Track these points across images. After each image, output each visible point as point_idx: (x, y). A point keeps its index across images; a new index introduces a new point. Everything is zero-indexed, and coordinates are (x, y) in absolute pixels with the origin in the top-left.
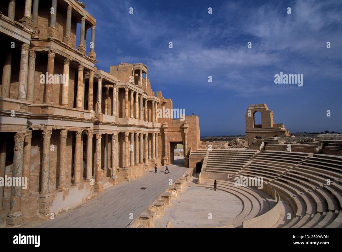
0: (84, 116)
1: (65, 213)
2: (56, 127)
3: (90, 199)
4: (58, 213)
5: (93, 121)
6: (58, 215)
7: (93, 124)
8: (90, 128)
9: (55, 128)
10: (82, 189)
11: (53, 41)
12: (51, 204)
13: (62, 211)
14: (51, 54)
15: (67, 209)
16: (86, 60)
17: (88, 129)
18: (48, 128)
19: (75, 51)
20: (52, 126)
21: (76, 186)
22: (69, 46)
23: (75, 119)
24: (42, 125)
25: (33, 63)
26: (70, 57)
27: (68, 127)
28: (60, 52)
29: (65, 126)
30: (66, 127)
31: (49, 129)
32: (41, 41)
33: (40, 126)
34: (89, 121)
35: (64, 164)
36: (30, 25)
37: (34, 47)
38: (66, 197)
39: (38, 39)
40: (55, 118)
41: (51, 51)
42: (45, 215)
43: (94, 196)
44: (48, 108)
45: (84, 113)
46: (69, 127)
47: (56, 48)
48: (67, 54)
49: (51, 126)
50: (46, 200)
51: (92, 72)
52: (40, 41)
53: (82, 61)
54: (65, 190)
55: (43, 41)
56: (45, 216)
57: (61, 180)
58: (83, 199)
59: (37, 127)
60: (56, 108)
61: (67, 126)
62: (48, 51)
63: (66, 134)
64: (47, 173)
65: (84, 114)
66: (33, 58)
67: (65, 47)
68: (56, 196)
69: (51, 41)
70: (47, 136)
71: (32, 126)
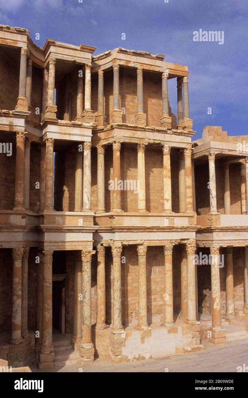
0: (175, 222)
1: (143, 360)
2: (128, 242)
3: (190, 351)
4: (134, 358)
5: (192, 229)
6: (133, 361)
7: (195, 233)
8: (188, 239)
9: (126, 244)
10: (175, 333)
11: (115, 128)
12: (123, 344)
13: (139, 357)
14: (115, 146)
15: (147, 356)
16: (175, 136)
17: (185, 242)
18: (115, 244)
19: (152, 130)
20: (122, 242)
21: (166, 327)
22: (140, 126)
23: (157, 229)
24: (111, 240)
25: (101, 161)
26: (144, 140)
27: (147, 240)
28: (128, 138)
29: (141, 240)
30: (143, 241)
31: (117, 246)
32: (107, 131)
33: (109, 242)
34: (184, 229)
35: (143, 293)
36: (90, 117)
37: (101, 141)
38: (146, 340)
39: (103, 129)
40: (124, 231)
41: (115, 142)
42: (117, 356)
43: (199, 349)
44: (115, 218)
45: (175, 218)
46: (149, 241)
47: (121, 135)
48: (139, 138)
49: (120, 242)
50: (116, 337)
51: (187, 151)
52: (105, 131)
53: (167, 139)
54: (145, 329)
55: (108, 130)
56: (117, 358)
57: (140, 314)
58: (177, 349)
59: (107, 242)
60: (126, 217)
61: (145, 240)
62: (112, 143)
63: (143, 251)
64: (116, 303)
65: (175, 220)
66: (101, 155)
67: (135, 129)
68: (131, 335)
69: (114, 128)
70: (115, 255)
71: (103, 241)
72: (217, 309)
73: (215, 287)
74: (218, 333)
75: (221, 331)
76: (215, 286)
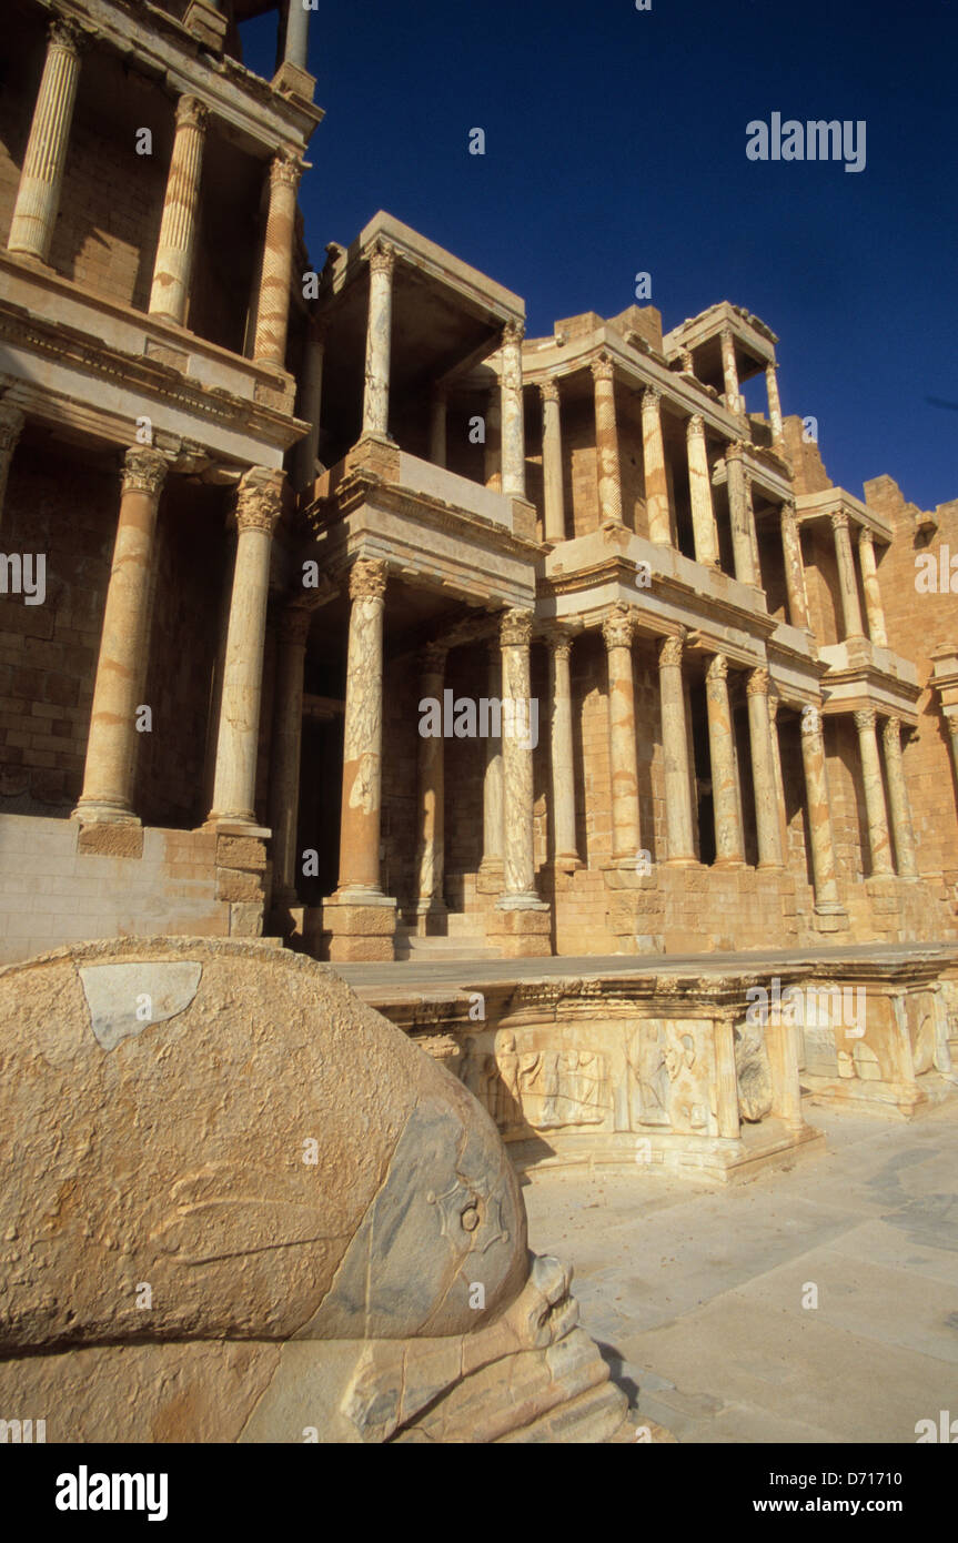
0: (191, 372)
5: (269, 424)
17: (233, 473)
23: (88, 353)
34: (230, 412)
45: (191, 349)
53: (196, 77)
65: (189, 360)
72: (361, 807)
73: (358, 716)
74: (361, 909)
75: (376, 906)
76: (360, 711)
